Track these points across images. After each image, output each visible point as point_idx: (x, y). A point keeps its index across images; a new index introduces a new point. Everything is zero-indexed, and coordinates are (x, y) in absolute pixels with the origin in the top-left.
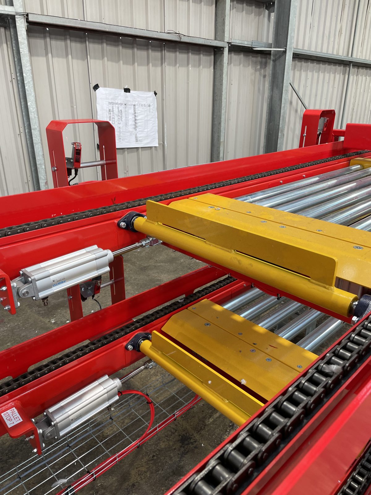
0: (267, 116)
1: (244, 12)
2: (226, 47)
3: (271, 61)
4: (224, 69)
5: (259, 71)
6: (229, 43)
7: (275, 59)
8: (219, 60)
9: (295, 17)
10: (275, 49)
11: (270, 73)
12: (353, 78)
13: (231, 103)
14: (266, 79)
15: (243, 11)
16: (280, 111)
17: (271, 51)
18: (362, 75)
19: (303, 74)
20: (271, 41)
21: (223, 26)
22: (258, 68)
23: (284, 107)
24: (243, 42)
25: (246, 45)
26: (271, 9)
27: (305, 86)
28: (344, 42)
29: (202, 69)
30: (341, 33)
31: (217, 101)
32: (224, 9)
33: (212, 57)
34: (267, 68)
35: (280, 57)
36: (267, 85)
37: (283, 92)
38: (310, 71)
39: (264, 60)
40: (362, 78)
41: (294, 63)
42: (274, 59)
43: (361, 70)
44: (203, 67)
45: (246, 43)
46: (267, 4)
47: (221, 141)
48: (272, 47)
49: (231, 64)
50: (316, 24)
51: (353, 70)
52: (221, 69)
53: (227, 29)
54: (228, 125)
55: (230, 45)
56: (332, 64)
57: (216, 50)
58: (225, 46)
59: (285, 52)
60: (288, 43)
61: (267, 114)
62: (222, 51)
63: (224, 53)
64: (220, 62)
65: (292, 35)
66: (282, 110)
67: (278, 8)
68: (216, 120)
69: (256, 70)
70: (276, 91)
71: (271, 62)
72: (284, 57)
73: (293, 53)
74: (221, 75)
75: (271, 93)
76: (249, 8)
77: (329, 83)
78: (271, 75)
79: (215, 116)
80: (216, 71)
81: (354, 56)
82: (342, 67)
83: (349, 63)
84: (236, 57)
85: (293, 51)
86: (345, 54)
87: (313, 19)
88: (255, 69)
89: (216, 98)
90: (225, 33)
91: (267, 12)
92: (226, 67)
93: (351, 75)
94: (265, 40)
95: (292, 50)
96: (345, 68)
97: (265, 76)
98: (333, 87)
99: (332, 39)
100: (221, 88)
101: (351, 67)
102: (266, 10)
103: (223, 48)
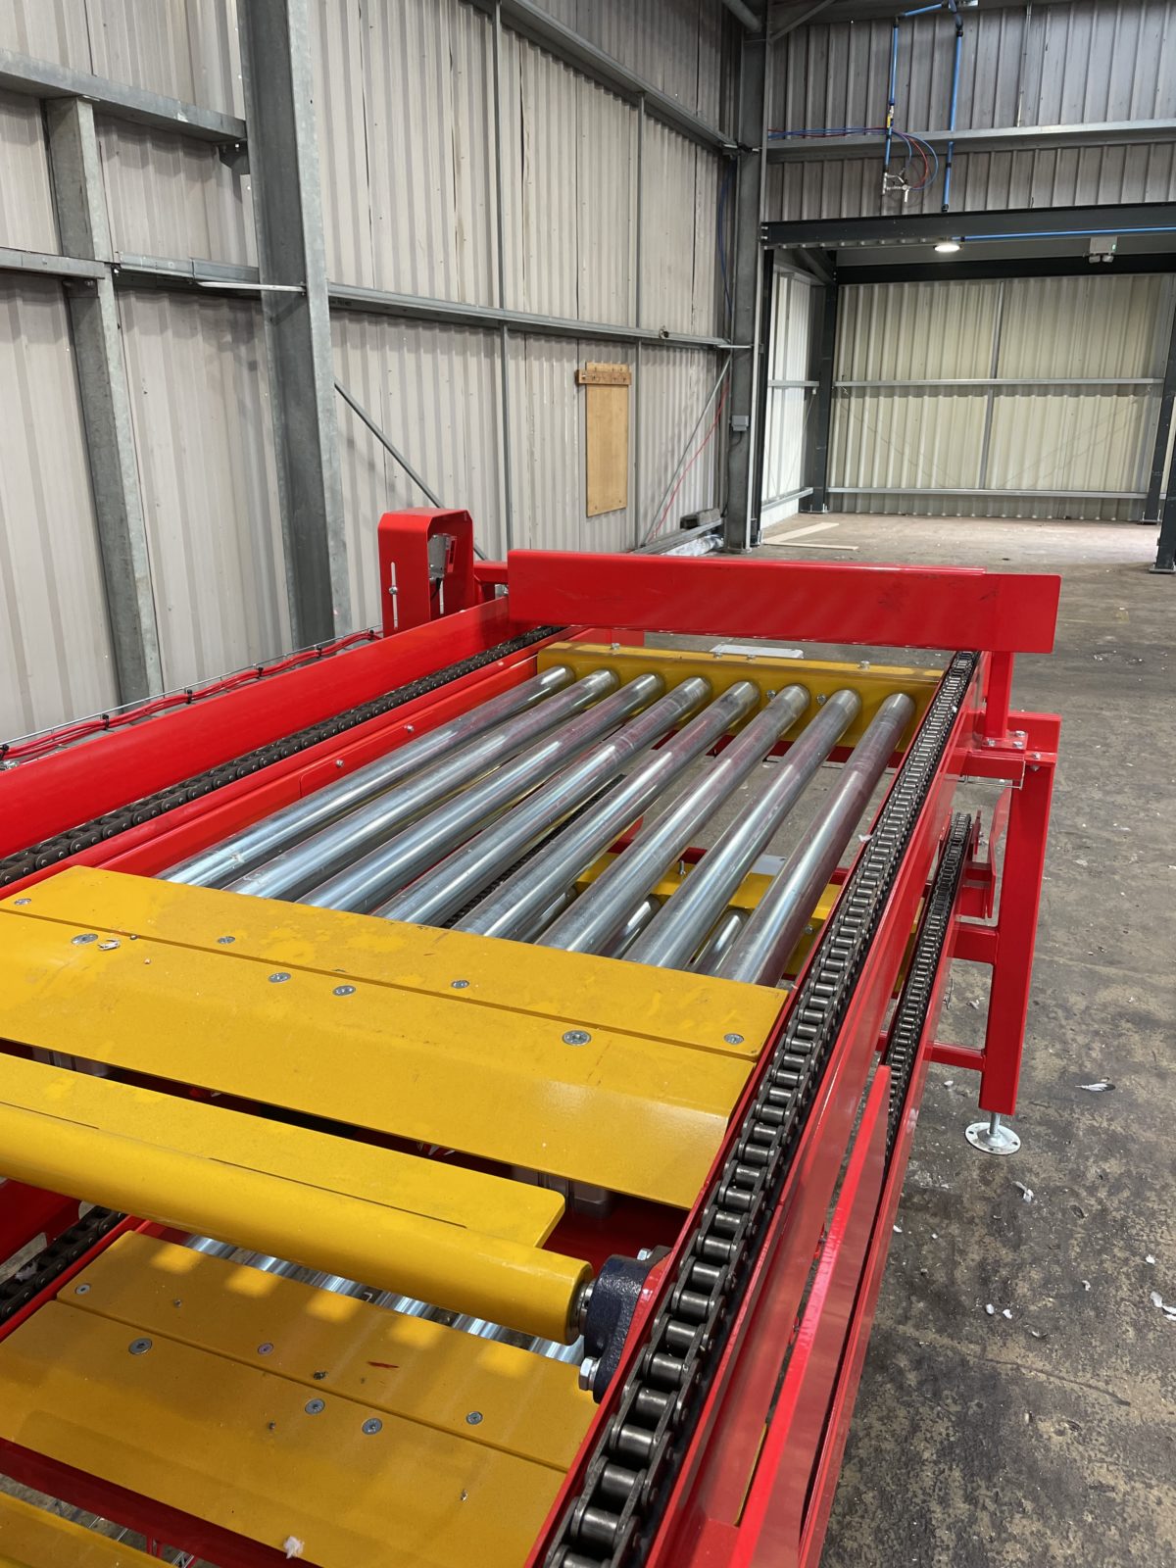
0: (283, 488)
1: (151, 168)
2: (104, 278)
3: (266, 323)
4: (107, 345)
5: (232, 350)
6: (113, 266)
7: (277, 316)
8: (87, 318)
9: (318, 194)
10: (271, 287)
11: (269, 358)
12: (517, 365)
13: (152, 451)
14: (259, 374)
15: (145, 164)
16: (321, 472)
17: (259, 291)
18: (538, 358)
19: (373, 357)
20: (253, 260)
21: (83, 211)
22: (225, 340)
23: (330, 461)
24: (161, 264)
25: (172, 273)
26: (239, 162)
27: (386, 394)
28: (476, 266)
29: (26, 347)
30: (463, 240)
31: (99, 448)
32: (78, 157)
33: (61, 307)
34: (256, 340)
35: (290, 310)
36: (265, 393)
37: (320, 415)
38: (391, 349)
39: (241, 316)
40: (541, 365)
41: (337, 324)
42: (274, 315)
43: (533, 343)
44: (30, 341)
45: (171, 265)
46: (225, 148)
47: (137, 575)
48: (261, 280)
49: (130, 327)
50: (386, 213)
51: (512, 344)
52: (98, 347)
53: (97, 219)
54: (154, 522)
55: (116, 271)
56: (452, 326)
57: (68, 284)
58: (100, 276)
59: (303, 296)
60: (309, 271)
61: (282, 482)
62: (90, 288)
63: (99, 295)
64: (91, 323)
65: (318, 245)
66: (324, 470)
67: (258, 160)
68: (106, 509)
69: (221, 348)
70: (297, 415)
71: (267, 327)
72: (302, 310)
73: (330, 297)
74: (100, 367)
75: (283, 417)
76: (168, 157)
77: (451, 381)
78: (273, 365)
79: (100, 498)
80: (80, 352)
81: (509, 305)
82: (481, 335)
83: (497, 326)
84: (142, 308)
85: (329, 291)
86: (483, 300)
87: (374, 196)
88: (219, 343)
89: (97, 439)
90: (94, 233)
91: (226, 170)
92: (113, 340)
93: (508, 357)
94: (234, 259)
95: (323, 289)
96: (489, 339)
97: (253, 366)
98: (467, 394)
99: (439, 256)
100: (109, 406)
101: (506, 335)
102: (224, 166)
103: (95, 280)
